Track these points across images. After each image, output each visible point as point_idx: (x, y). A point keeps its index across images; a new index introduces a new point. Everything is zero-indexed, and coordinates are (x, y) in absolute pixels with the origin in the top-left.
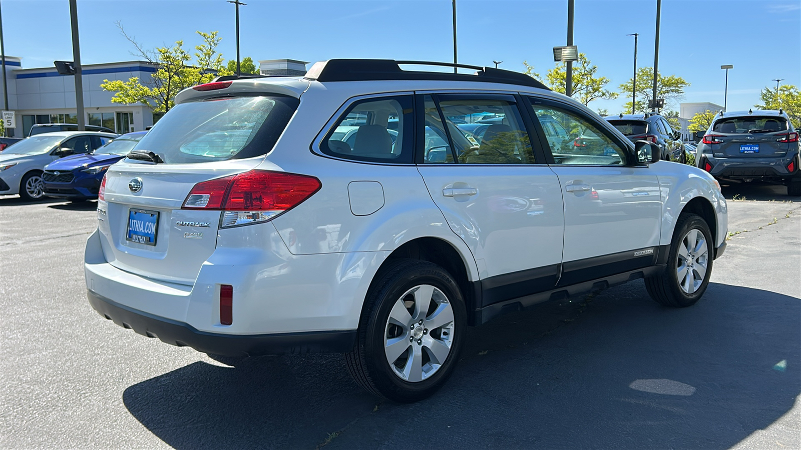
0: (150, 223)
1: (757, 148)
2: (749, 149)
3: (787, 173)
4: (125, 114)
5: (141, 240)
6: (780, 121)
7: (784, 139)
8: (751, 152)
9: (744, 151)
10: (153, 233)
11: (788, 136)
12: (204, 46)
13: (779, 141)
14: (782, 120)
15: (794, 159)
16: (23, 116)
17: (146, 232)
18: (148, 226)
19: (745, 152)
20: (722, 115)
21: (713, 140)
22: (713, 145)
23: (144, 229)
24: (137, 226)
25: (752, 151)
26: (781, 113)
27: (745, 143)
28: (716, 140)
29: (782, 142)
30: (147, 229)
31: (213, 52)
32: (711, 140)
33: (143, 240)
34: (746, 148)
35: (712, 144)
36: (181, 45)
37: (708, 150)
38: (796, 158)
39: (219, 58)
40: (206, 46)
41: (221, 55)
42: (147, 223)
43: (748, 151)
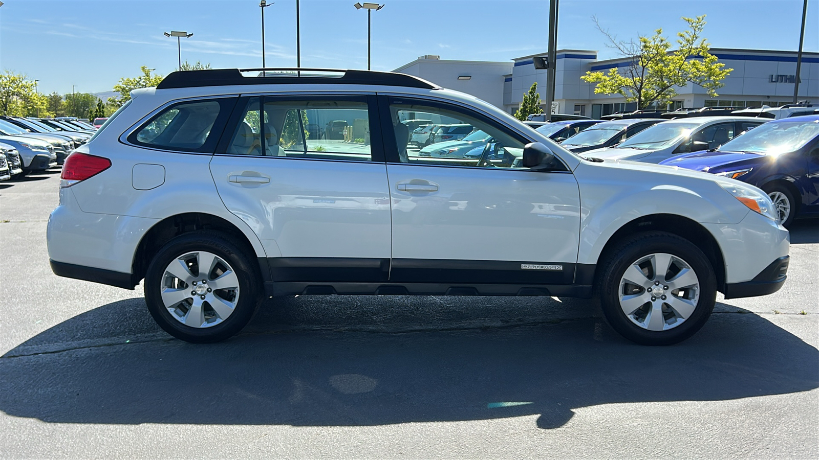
4: (679, 102)
12: (687, 31)
16: (593, 105)
31: (697, 38)
36: (660, 33)
39: (702, 44)
40: (690, 32)
41: (705, 40)
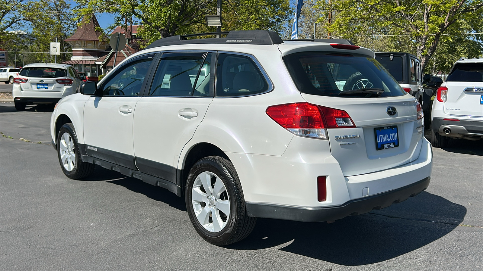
0: (393, 134)
5: (390, 146)
10: (396, 139)
17: (391, 140)
18: (391, 136)
23: (389, 138)
24: (383, 138)
30: (392, 138)
33: (392, 145)
42: (391, 134)
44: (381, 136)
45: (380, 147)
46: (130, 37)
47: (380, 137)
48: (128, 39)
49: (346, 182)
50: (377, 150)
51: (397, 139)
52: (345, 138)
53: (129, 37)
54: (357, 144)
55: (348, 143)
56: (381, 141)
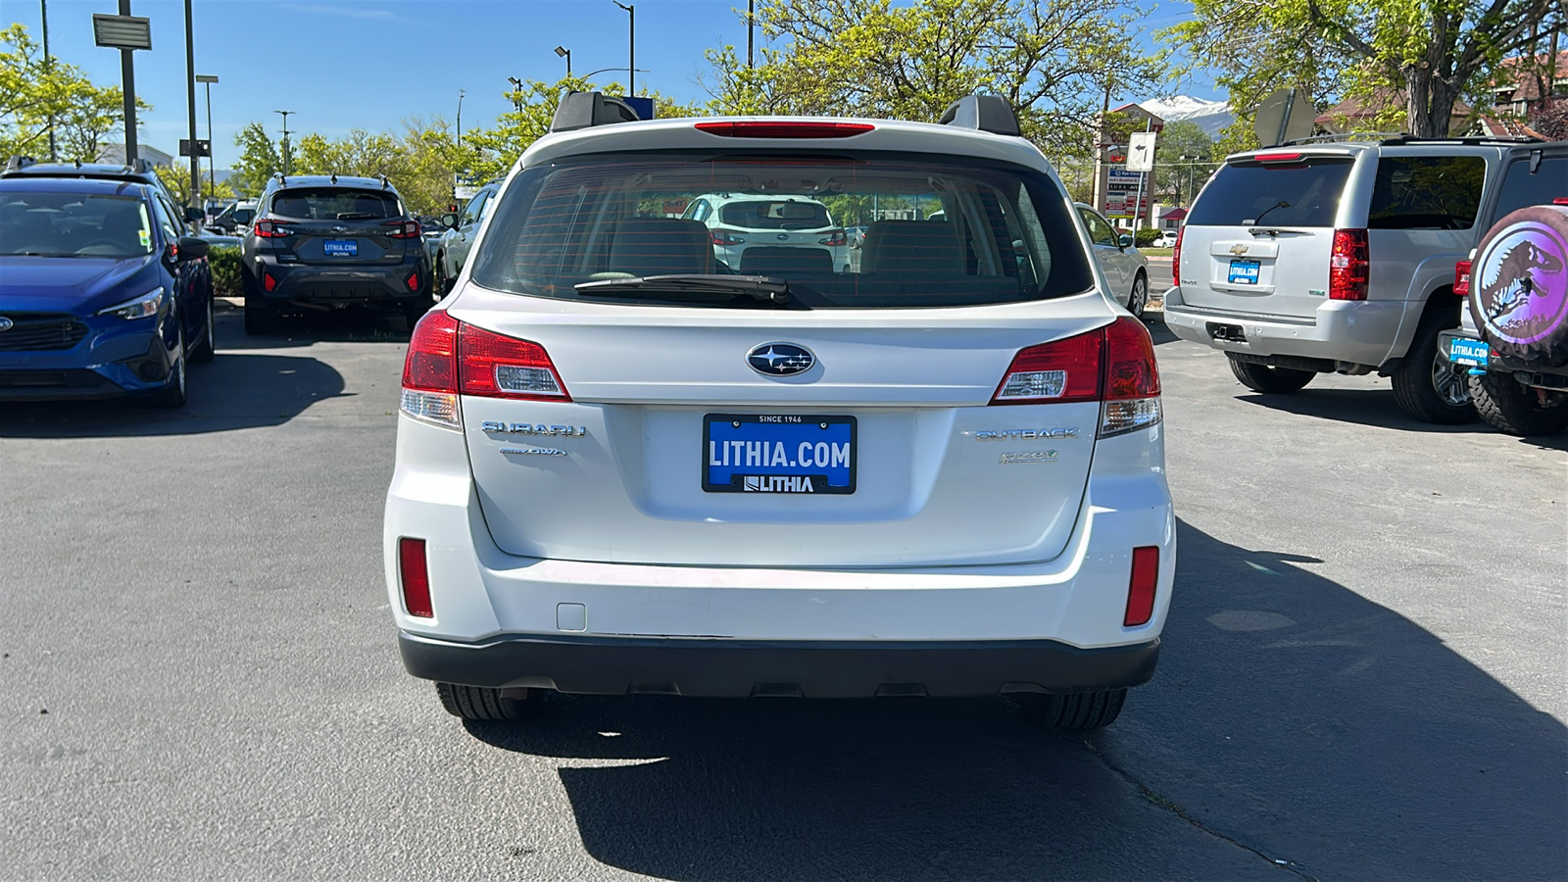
0: (822, 445)
1: (355, 248)
2: (341, 248)
3: (406, 293)
5: (788, 484)
6: (385, 199)
7: (398, 232)
8: (345, 254)
9: (332, 252)
10: (840, 464)
11: (402, 227)
13: (390, 236)
14: (390, 198)
15: (417, 267)
17: (806, 465)
18: (809, 452)
19: (335, 254)
20: (284, 182)
21: (274, 228)
22: (275, 240)
23: (792, 458)
24: (751, 453)
25: (345, 251)
26: (386, 185)
27: (334, 238)
28: (280, 230)
29: (394, 236)
30: (809, 457)
32: (269, 229)
33: (802, 484)
34: (335, 247)
35: (273, 237)
37: (268, 249)
38: (419, 267)
42: (805, 445)
43: (338, 252)
44: (738, 445)
45: (721, 481)
46: (1535, 94)
47: (732, 449)
48: (1526, 100)
49: (481, 571)
50: (705, 491)
51: (847, 465)
52: (519, 432)
53: (1531, 93)
54: (574, 456)
55: (535, 448)
56: (737, 463)
